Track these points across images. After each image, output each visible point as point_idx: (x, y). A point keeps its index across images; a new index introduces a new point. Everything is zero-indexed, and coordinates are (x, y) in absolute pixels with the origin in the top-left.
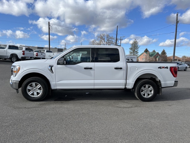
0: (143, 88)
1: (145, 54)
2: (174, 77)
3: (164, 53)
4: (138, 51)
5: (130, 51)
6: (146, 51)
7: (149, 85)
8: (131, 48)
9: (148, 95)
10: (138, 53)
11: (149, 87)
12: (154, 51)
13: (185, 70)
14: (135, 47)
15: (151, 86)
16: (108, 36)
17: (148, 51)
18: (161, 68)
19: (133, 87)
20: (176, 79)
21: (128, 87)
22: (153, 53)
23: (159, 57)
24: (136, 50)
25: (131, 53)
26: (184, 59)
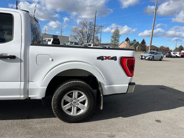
0: (66, 97)
1: (126, 42)
2: (128, 75)
3: (143, 42)
4: (119, 40)
5: (111, 39)
6: (127, 40)
7: (80, 92)
8: (113, 36)
9: (78, 110)
10: (119, 41)
11: (80, 95)
12: (135, 40)
13: (160, 60)
14: (116, 35)
15: (82, 93)
16: (91, 23)
17: (129, 40)
18: (103, 60)
19: (44, 96)
20: (131, 79)
21: (33, 96)
22: (134, 42)
23: (138, 46)
24: (117, 39)
25: (112, 41)
26: (162, 49)
